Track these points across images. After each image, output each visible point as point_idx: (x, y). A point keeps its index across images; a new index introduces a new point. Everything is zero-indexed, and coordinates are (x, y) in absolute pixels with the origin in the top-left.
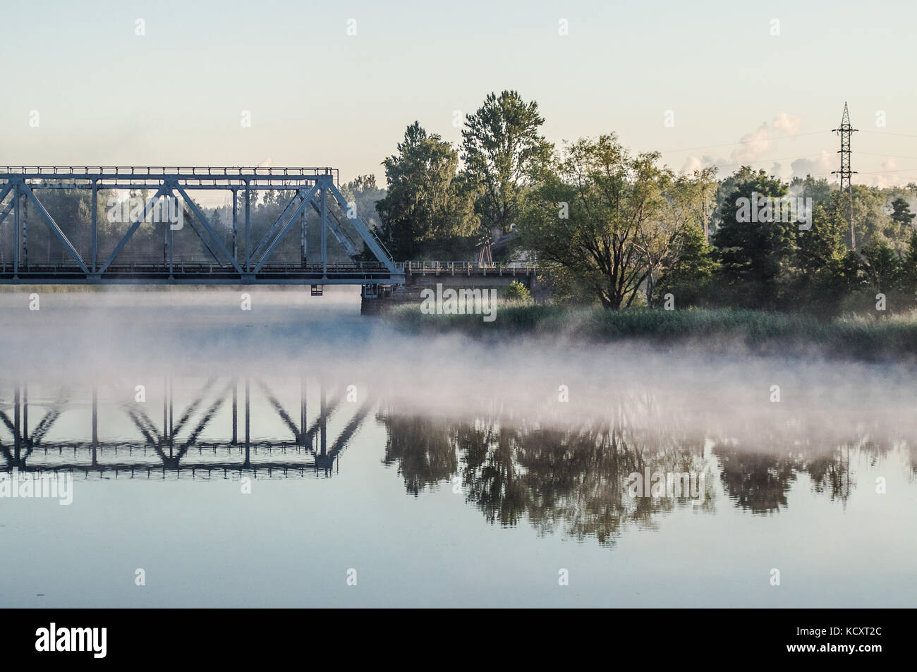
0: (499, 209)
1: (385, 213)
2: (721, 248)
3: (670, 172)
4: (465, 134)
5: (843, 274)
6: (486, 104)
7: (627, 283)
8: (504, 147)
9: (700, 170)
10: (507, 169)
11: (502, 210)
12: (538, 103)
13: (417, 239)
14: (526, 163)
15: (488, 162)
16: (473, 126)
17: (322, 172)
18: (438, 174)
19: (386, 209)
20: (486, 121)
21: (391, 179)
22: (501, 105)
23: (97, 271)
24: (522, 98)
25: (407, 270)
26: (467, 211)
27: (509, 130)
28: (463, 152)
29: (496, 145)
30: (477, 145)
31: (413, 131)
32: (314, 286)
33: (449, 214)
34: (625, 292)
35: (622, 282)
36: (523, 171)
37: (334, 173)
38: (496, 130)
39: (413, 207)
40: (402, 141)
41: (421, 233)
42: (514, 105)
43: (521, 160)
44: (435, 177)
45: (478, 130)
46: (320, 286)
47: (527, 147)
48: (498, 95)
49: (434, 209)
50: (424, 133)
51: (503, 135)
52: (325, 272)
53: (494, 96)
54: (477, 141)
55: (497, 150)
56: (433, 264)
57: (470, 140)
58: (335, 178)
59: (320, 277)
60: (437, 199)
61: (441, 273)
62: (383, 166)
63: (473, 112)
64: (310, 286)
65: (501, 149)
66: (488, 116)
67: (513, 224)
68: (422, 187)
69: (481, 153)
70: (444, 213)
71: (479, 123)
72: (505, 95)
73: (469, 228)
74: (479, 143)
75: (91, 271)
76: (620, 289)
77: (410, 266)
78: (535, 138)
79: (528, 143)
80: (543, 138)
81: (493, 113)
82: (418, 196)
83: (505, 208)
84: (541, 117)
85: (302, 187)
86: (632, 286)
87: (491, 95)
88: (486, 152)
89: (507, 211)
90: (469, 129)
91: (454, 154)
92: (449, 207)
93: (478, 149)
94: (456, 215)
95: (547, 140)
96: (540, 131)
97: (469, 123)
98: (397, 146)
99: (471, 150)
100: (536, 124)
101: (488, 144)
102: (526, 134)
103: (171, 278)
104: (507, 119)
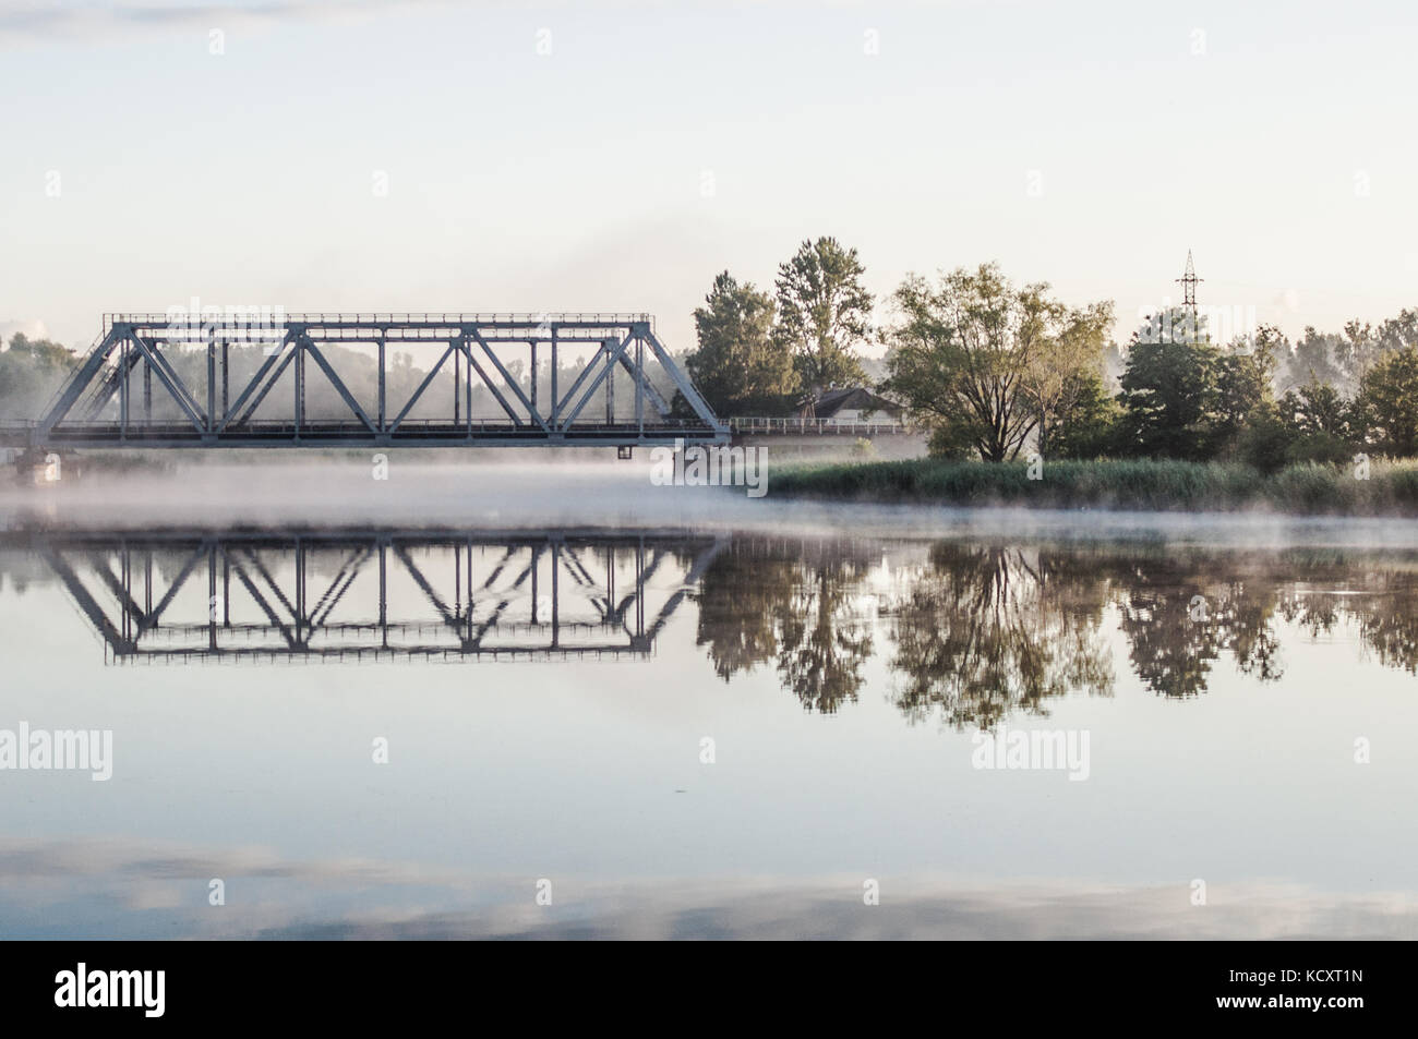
0: (816, 366)
1: (696, 369)
2: (1129, 390)
3: (1061, 306)
4: (779, 285)
5: (1278, 419)
6: (801, 252)
7: (1012, 433)
8: (821, 298)
9: (1095, 304)
10: (826, 322)
11: (819, 367)
12: (858, 250)
13: (732, 397)
14: (845, 316)
15: (804, 315)
16: (787, 276)
17: (637, 319)
18: (755, 326)
19: (697, 365)
20: (801, 270)
21: (701, 332)
22: (818, 252)
23: (386, 430)
24: (840, 246)
25: (733, 427)
26: (787, 367)
27: (827, 280)
28: (778, 305)
29: (813, 295)
30: (792, 296)
31: (722, 280)
32: (621, 448)
33: (767, 370)
34: (1009, 444)
35: (1004, 433)
36: (843, 325)
37: (651, 320)
38: (812, 279)
39: (727, 362)
40: (710, 291)
41: (737, 391)
42: (831, 253)
43: (839, 313)
44: (753, 330)
45: (793, 280)
46: (627, 449)
47: (847, 298)
48: (815, 242)
49: (751, 365)
50: (735, 283)
51: (820, 286)
52: (642, 430)
53: (809, 243)
54: (792, 291)
55: (813, 301)
56: (761, 420)
57: (783, 291)
58: (652, 326)
59: (636, 436)
60: (753, 353)
61: (771, 431)
62: (694, 317)
63: (787, 261)
64: (616, 449)
65: (818, 300)
66: (804, 265)
67: (833, 382)
68: (737, 340)
69: (796, 305)
70: (762, 369)
71: (794, 272)
72: (822, 242)
73: (789, 385)
74: (794, 294)
75: (380, 430)
76: (1003, 440)
77: (737, 424)
78: (855, 288)
79: (848, 293)
80: (863, 289)
81: (810, 261)
82: (733, 350)
83: (823, 364)
84: (861, 266)
85: (608, 339)
86: (1018, 436)
87: (806, 242)
88: (801, 304)
89: (824, 368)
90: (783, 279)
91: (771, 304)
92: (766, 362)
93: (793, 301)
94: (774, 371)
95: (867, 291)
96: (861, 280)
97: (783, 272)
98: (705, 297)
99: (785, 302)
100: (856, 273)
101: (805, 295)
102: (846, 284)
103: (470, 438)
104: (826, 267)
